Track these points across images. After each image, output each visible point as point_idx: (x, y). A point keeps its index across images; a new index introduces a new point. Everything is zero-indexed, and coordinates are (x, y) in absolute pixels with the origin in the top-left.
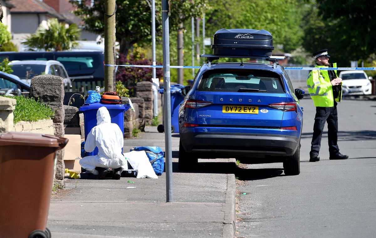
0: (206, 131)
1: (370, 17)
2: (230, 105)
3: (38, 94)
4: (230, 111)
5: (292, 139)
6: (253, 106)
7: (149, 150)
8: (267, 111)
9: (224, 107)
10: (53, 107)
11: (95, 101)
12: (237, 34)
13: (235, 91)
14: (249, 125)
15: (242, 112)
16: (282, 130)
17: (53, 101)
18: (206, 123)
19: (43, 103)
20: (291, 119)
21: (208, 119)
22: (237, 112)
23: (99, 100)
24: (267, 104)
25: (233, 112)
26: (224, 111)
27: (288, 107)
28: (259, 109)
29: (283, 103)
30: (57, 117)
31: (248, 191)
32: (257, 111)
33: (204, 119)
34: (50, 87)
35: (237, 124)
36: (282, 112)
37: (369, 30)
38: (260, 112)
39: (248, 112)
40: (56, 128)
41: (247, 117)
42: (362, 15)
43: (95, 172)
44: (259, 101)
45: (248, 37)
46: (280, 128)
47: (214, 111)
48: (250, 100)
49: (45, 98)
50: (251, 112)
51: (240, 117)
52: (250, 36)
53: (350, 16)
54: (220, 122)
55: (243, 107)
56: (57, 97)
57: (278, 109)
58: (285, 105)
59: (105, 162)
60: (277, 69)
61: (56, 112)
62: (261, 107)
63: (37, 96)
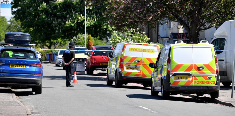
0: (2, 75)
1: (43, 29)
2: (13, 64)
4: (13, 67)
5: (39, 79)
6: (23, 65)
8: (29, 67)
9: (10, 65)
12: (15, 34)
13: (15, 58)
14: (21, 73)
15: (18, 67)
16: (35, 75)
18: (2, 72)
20: (38, 70)
21: (3, 70)
22: (16, 67)
24: (29, 64)
25: (14, 67)
26: (10, 67)
27: (38, 66)
28: (26, 66)
29: (35, 64)
31: (24, 101)
32: (25, 67)
33: (1, 70)
35: (16, 72)
36: (35, 68)
37: (42, 34)
38: (26, 67)
39: (21, 67)
41: (20, 70)
42: (39, 28)
44: (26, 63)
45: (20, 36)
46: (34, 74)
47: (6, 67)
48: (22, 62)
50: (22, 67)
51: (17, 69)
52: (21, 35)
53: (34, 28)
54: (8, 71)
55: (19, 65)
57: (33, 66)
58: (37, 64)
60: (32, 49)
62: (26, 65)
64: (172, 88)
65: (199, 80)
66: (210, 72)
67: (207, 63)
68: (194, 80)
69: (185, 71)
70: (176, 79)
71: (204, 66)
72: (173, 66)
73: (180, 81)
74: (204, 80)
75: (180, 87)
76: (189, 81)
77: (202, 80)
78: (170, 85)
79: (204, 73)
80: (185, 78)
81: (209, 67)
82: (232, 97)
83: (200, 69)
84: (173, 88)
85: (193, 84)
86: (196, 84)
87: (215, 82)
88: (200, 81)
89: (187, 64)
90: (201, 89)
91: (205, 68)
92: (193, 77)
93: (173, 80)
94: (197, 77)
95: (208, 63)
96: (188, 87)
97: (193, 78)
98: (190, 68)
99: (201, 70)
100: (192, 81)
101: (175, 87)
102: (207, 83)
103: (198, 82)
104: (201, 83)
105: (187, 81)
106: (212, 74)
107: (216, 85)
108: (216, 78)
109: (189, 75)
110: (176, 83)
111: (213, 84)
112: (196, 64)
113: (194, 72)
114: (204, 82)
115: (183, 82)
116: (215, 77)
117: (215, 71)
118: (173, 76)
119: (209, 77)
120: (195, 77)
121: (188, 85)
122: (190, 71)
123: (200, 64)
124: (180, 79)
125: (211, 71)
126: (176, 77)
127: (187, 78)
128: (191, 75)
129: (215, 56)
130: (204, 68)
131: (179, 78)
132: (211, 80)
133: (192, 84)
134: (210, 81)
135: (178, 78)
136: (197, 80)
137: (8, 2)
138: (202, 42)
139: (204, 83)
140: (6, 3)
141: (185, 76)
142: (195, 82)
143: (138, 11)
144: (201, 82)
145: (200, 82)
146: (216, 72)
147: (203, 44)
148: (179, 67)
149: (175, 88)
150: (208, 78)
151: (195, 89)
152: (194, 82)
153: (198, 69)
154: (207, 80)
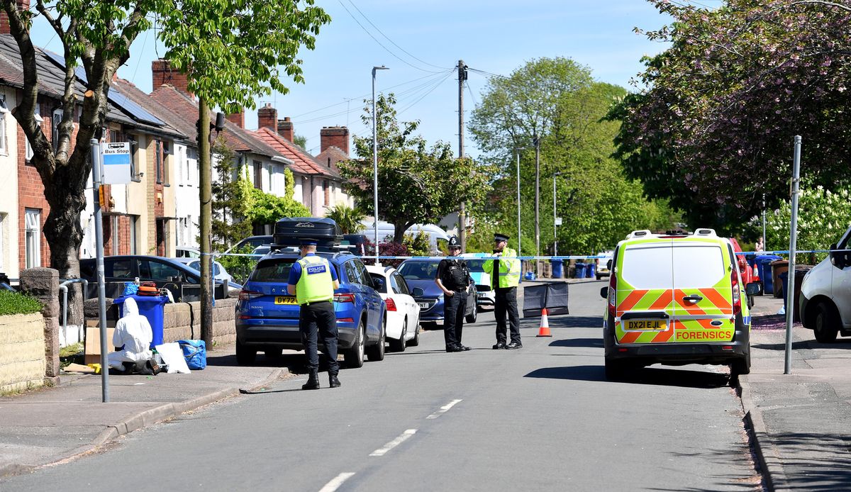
2: (282, 297)
3: (28, 287)
4: (282, 303)
7: (188, 344)
9: (276, 298)
10: (43, 301)
11: (131, 293)
17: (44, 294)
19: (33, 298)
22: (290, 303)
23: (135, 292)
25: (286, 303)
26: (276, 303)
27: (342, 298)
30: (47, 311)
34: (40, 280)
40: (46, 322)
43: (122, 368)
45: (309, 226)
47: (267, 302)
49: (35, 292)
51: (293, 309)
52: (311, 225)
56: (47, 291)
58: (340, 296)
59: (132, 357)
61: (46, 306)
63: (26, 289)
64: (621, 350)
65: (689, 330)
66: (716, 308)
67: (708, 285)
68: (675, 331)
69: (653, 307)
70: (630, 327)
71: (700, 295)
72: (623, 295)
73: (639, 334)
74: (702, 329)
75: (638, 347)
76: (663, 332)
77: (696, 330)
78: (616, 344)
79: (702, 312)
80: (653, 324)
81: (713, 295)
82: (786, 372)
83: (692, 301)
84: (622, 352)
85: (673, 339)
86: (681, 340)
87: (732, 335)
88: (691, 332)
89: (657, 289)
90: (694, 352)
91: (705, 299)
92: (672, 322)
93: (621, 330)
94: (683, 323)
95: (710, 287)
96: (661, 347)
97: (674, 324)
98: (665, 299)
99: (693, 304)
100: (671, 332)
101: (628, 348)
102: (709, 335)
103: (686, 335)
104: (693, 337)
105: (657, 331)
106: (723, 315)
107: (733, 341)
108: (734, 324)
109: (662, 316)
110: (629, 337)
111: (725, 339)
112: (680, 288)
113: (674, 309)
114: (702, 334)
115: (647, 336)
116: (732, 320)
117: (729, 306)
118: (624, 321)
119: (714, 320)
120: (677, 321)
121: (662, 342)
122: (664, 306)
123: (689, 289)
124: (640, 327)
125: (718, 306)
126: (630, 323)
127: (657, 326)
128: (667, 317)
129: (730, 268)
130: (702, 298)
131: (638, 325)
132: (719, 328)
133: (670, 340)
134: (718, 330)
135: (634, 325)
136: (682, 331)
137: (122, 149)
138: (700, 232)
139: (702, 336)
140: (116, 152)
141: (653, 320)
142: (678, 336)
143: (740, 152)
144: (694, 335)
145: (691, 336)
146: (732, 309)
147: (703, 237)
148: (636, 296)
149: (626, 350)
150: (712, 323)
151: (678, 352)
152: (674, 335)
153: (686, 301)
154: (710, 330)
